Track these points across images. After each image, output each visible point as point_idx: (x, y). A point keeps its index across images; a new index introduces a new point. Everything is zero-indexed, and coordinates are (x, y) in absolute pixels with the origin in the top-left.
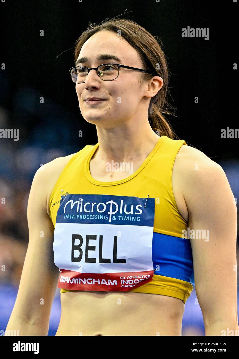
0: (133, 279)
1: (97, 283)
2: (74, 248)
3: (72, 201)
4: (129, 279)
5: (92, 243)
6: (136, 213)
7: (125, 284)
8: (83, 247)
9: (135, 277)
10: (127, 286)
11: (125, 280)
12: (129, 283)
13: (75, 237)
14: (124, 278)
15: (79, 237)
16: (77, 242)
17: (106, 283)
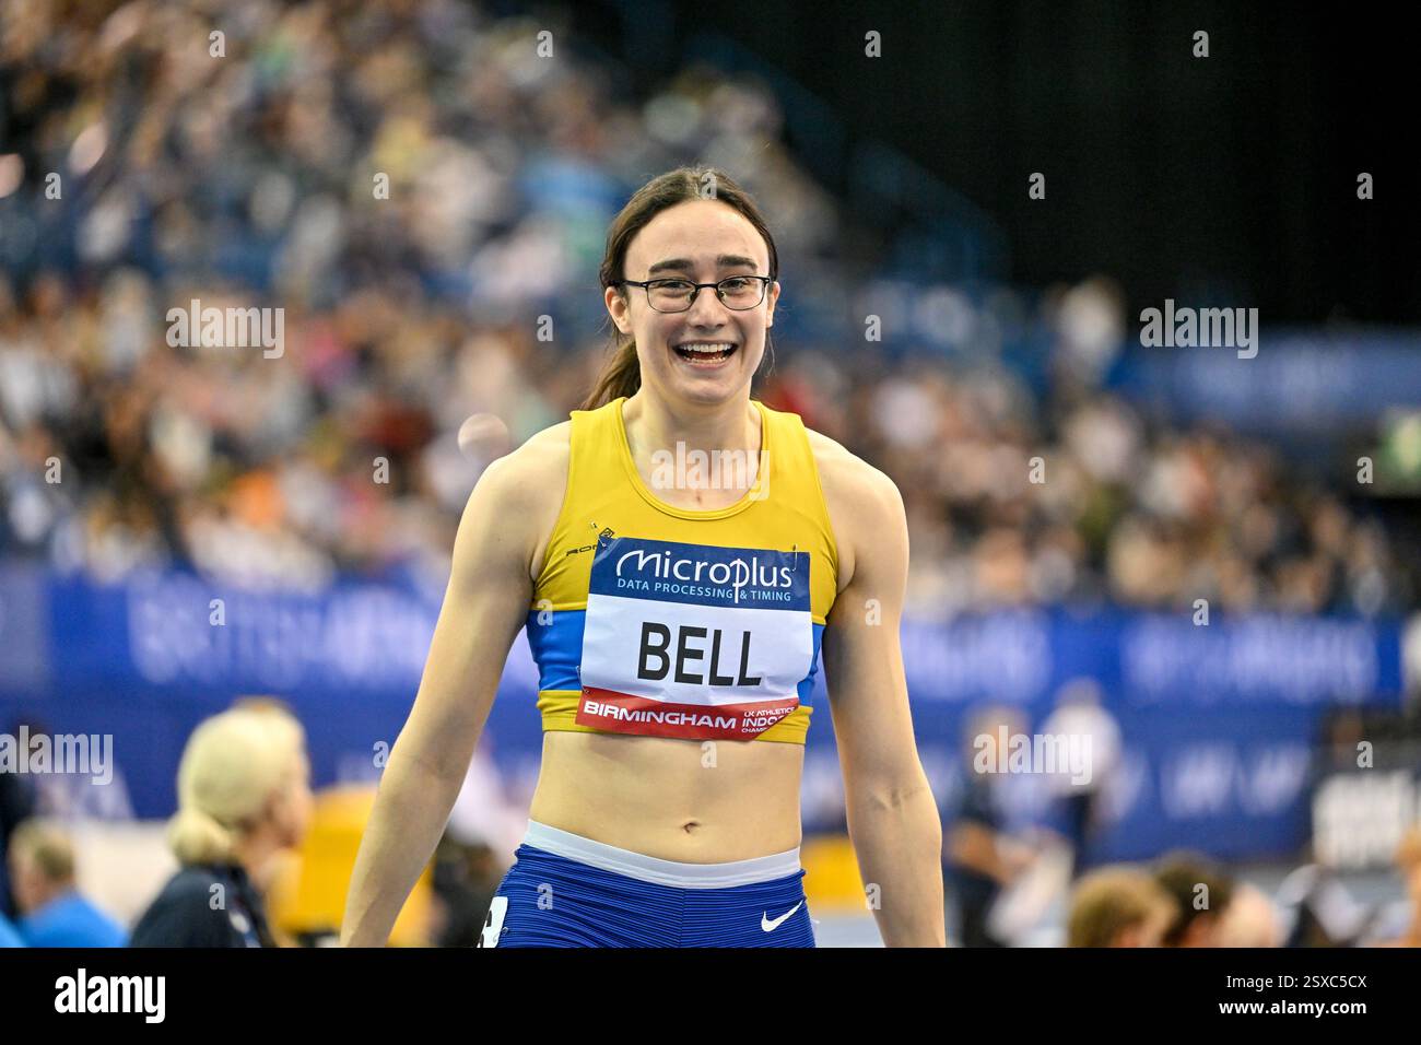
0: (767, 717)
1: (690, 722)
2: (646, 650)
3: (641, 553)
4: (760, 716)
5: (692, 643)
6: (782, 585)
7: (751, 726)
8: (672, 651)
9: (771, 712)
10: (754, 730)
11: (753, 719)
12: (759, 725)
13: (648, 628)
14: (751, 714)
15: (663, 630)
16: (656, 639)
17: (710, 724)
